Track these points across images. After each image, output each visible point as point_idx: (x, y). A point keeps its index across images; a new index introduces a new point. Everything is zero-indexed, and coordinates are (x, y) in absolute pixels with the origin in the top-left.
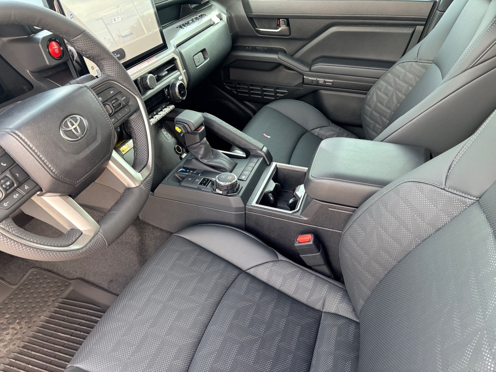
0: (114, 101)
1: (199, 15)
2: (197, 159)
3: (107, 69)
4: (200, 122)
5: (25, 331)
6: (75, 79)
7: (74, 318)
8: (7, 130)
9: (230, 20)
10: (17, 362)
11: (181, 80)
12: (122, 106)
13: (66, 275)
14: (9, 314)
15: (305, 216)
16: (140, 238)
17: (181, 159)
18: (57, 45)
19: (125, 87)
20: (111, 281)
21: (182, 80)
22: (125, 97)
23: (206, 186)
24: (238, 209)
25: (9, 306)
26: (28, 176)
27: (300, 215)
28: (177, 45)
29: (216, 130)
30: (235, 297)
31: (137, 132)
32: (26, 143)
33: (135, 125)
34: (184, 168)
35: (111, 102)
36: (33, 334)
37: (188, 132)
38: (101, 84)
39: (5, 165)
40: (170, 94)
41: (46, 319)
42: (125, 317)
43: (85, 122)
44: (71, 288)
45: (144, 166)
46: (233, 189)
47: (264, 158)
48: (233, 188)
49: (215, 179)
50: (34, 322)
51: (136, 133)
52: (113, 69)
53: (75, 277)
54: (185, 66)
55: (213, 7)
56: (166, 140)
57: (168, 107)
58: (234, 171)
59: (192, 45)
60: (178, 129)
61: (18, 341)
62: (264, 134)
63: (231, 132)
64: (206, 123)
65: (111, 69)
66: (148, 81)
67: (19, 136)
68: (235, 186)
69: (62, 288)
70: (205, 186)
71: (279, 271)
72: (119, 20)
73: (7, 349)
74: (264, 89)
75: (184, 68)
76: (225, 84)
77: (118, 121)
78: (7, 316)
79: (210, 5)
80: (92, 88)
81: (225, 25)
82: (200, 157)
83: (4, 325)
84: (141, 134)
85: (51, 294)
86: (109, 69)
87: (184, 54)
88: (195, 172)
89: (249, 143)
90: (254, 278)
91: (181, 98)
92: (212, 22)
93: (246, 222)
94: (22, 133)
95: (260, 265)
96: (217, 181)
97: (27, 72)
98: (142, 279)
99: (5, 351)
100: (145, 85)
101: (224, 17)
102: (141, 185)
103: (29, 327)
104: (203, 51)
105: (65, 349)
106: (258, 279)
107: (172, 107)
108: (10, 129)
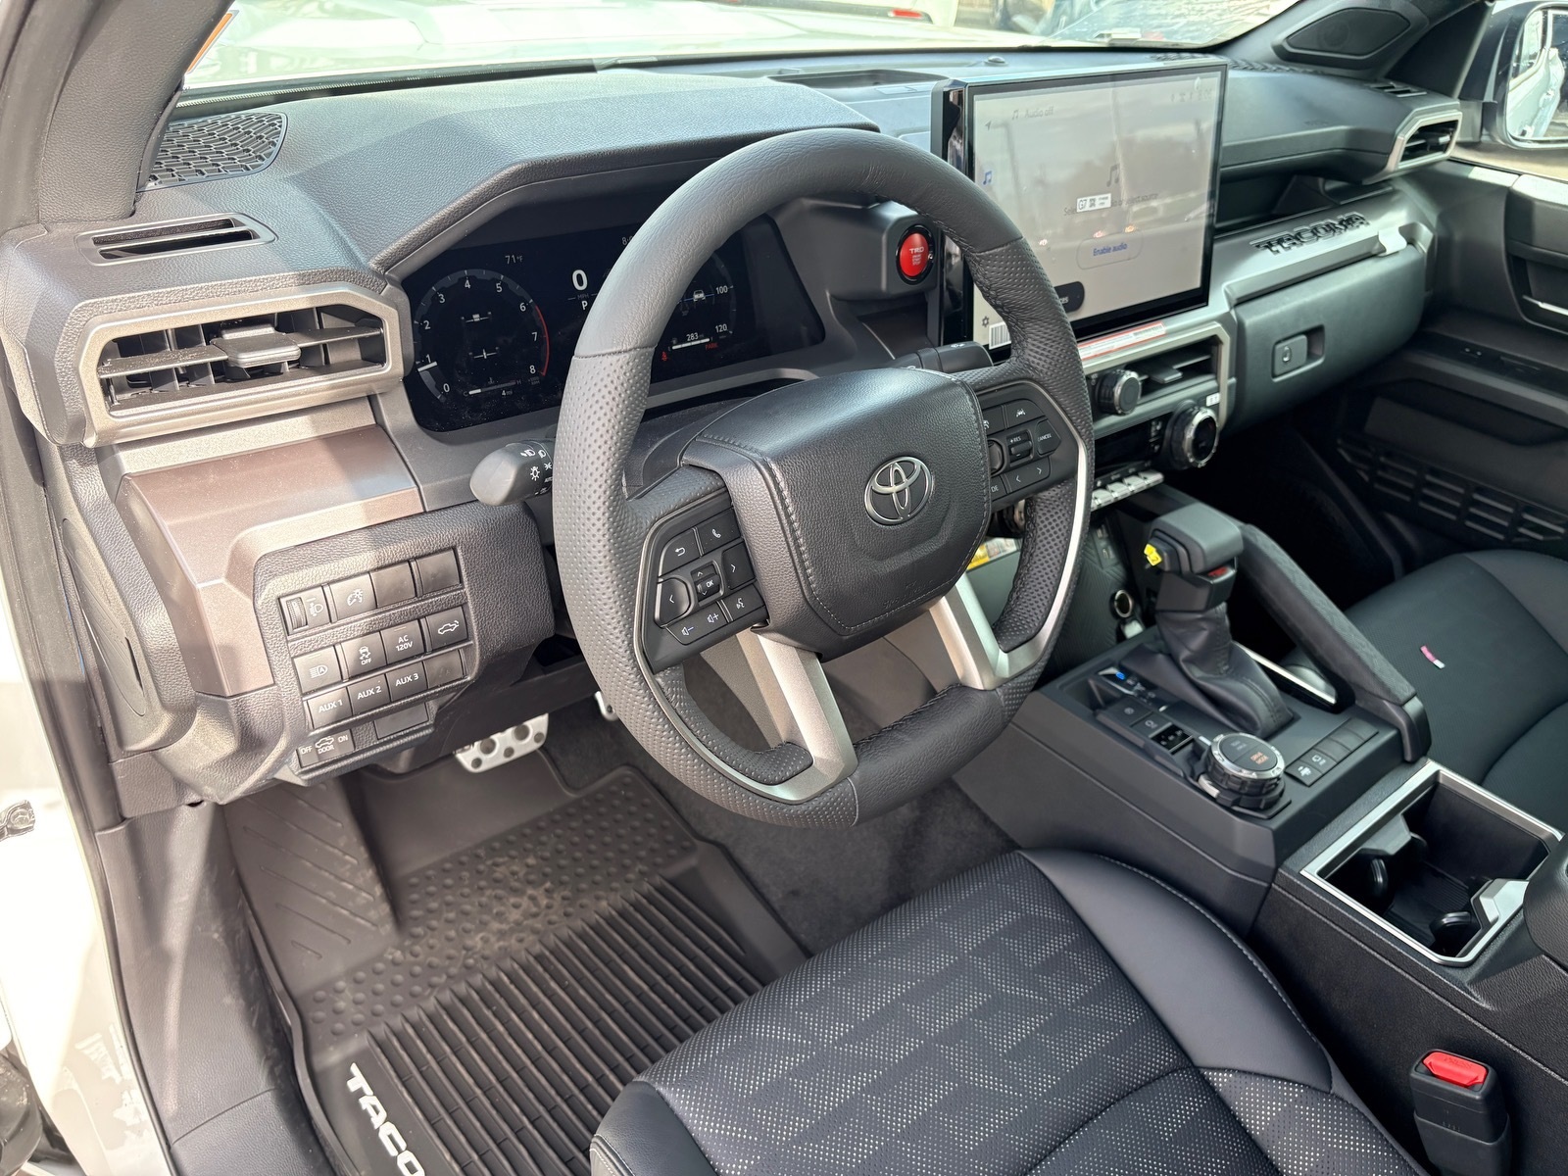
0: (1016, 440)
1: (1341, 217)
2: (1172, 658)
3: (1032, 348)
4: (1227, 554)
5: (554, 918)
6: (934, 346)
7: (674, 945)
8: (755, 455)
9: (1441, 250)
10: (512, 987)
11: (1211, 407)
12: (1032, 456)
13: (693, 821)
14: (536, 857)
15: (1488, 998)
16: (917, 813)
17: (1121, 637)
18: (923, 245)
19: (1060, 406)
20: (795, 893)
21: (1215, 408)
22: (1049, 436)
23: (1173, 753)
24: (1249, 866)
25: (544, 838)
26: (754, 576)
27: (1471, 983)
28: (1238, 299)
29: (1266, 590)
30: (1140, 1135)
31: (1042, 537)
32: (782, 500)
33: (1043, 518)
34: (1122, 669)
35: (1009, 438)
36: (570, 937)
37: (1179, 573)
38: (1001, 384)
39: (718, 536)
40: (1163, 439)
41: (610, 913)
42: (814, 1026)
43: (930, 483)
44: (692, 861)
45: (1025, 639)
46: (1256, 797)
47: (1399, 737)
48: (1260, 794)
49: (1208, 743)
50: (582, 906)
51: (1038, 540)
52: (1049, 351)
53: (711, 837)
54: (1239, 368)
55: (1396, 198)
56: (1098, 567)
57: (1142, 475)
58: (1279, 738)
59: (1283, 308)
60: (1152, 555)
61: (532, 938)
62: (1424, 649)
63: (1315, 611)
64: (1246, 561)
65: (1044, 349)
66: (1118, 390)
67: (774, 477)
68: (1268, 792)
69: (673, 852)
70: (1169, 752)
71: (1316, 1129)
72: (1102, 204)
73: (501, 943)
74: (1477, 497)
75: (1234, 373)
76: (1339, 442)
77: (1007, 494)
78: (531, 861)
79: (1390, 189)
80: (976, 391)
81: (1415, 265)
82: (1184, 654)
83: (516, 880)
84: (1051, 547)
85: (643, 853)
86: (1039, 347)
87: (1249, 332)
88: (1152, 695)
89: (1366, 667)
90: (1220, 1106)
91: (1191, 460)
92: (1377, 247)
93: (1260, 917)
94: (784, 473)
95: (1257, 1074)
96: (1216, 752)
97: (825, 294)
98: (892, 941)
99: (496, 946)
100: (1105, 398)
101: (1425, 235)
102: (998, 690)
103: (567, 915)
104: (1314, 334)
105: (627, 1016)
106: (1234, 1116)
107: (1154, 478)
108: (762, 454)
